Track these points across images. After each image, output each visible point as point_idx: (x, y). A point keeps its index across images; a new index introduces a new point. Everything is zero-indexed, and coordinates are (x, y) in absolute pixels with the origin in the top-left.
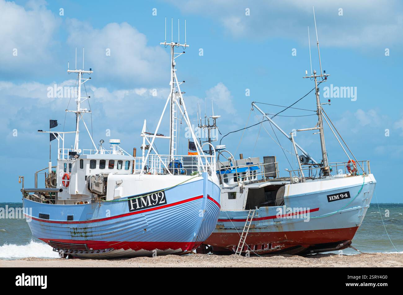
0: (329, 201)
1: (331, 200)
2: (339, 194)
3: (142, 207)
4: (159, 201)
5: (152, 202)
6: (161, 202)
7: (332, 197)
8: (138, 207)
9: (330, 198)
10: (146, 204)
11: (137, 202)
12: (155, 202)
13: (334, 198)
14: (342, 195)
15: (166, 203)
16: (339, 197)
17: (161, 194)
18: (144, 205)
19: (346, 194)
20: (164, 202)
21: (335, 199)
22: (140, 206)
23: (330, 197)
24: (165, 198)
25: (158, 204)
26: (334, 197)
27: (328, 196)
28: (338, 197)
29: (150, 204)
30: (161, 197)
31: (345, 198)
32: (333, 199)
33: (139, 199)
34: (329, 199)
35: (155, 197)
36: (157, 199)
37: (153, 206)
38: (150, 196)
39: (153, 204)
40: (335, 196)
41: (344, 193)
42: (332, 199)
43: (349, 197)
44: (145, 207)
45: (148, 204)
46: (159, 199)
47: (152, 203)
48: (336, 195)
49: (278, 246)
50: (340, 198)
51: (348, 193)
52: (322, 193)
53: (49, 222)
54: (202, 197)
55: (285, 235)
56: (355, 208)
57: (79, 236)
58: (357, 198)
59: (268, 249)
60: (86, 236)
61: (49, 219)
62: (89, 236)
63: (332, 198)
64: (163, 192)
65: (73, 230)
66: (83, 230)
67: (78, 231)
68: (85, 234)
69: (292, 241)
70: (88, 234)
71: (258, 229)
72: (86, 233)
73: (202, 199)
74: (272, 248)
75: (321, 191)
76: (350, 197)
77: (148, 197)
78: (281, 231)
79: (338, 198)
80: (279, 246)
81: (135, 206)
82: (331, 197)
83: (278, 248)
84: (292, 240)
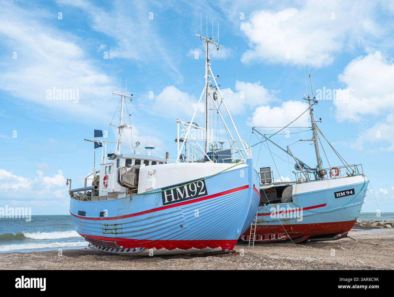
0: (336, 197)
2: (345, 191)
3: (178, 199)
4: (198, 192)
5: (190, 193)
6: (200, 193)
7: (339, 194)
8: (173, 199)
9: (337, 195)
10: (182, 196)
11: (172, 194)
12: (193, 193)
13: (340, 195)
14: (348, 192)
15: (206, 193)
16: (346, 193)
17: (200, 184)
18: (180, 197)
19: (351, 191)
20: (204, 193)
22: (176, 198)
23: (337, 194)
24: (205, 188)
25: (197, 195)
26: (340, 194)
27: (335, 193)
28: (344, 194)
29: (187, 196)
30: (201, 188)
31: (350, 194)
32: (340, 196)
33: (175, 191)
34: (336, 195)
35: (193, 188)
36: (196, 189)
37: (191, 198)
38: (188, 187)
39: (192, 195)
40: (341, 193)
41: (349, 191)
43: (354, 193)
44: (181, 200)
45: (185, 195)
46: (199, 190)
47: (189, 195)
48: (342, 192)
49: (283, 237)
50: (346, 195)
51: (353, 190)
53: (84, 218)
54: (247, 187)
55: (292, 227)
56: (357, 203)
57: (109, 232)
58: (359, 195)
59: (275, 239)
60: (117, 233)
61: (85, 216)
62: (118, 233)
63: (339, 195)
64: (203, 181)
65: (104, 227)
66: (113, 227)
67: (110, 227)
68: (115, 231)
69: (297, 232)
70: (118, 231)
71: (266, 222)
72: (116, 229)
73: (247, 189)
74: (279, 239)
75: (329, 189)
77: (186, 187)
78: (288, 224)
80: (285, 237)
81: (170, 198)
82: (338, 194)
83: (283, 238)
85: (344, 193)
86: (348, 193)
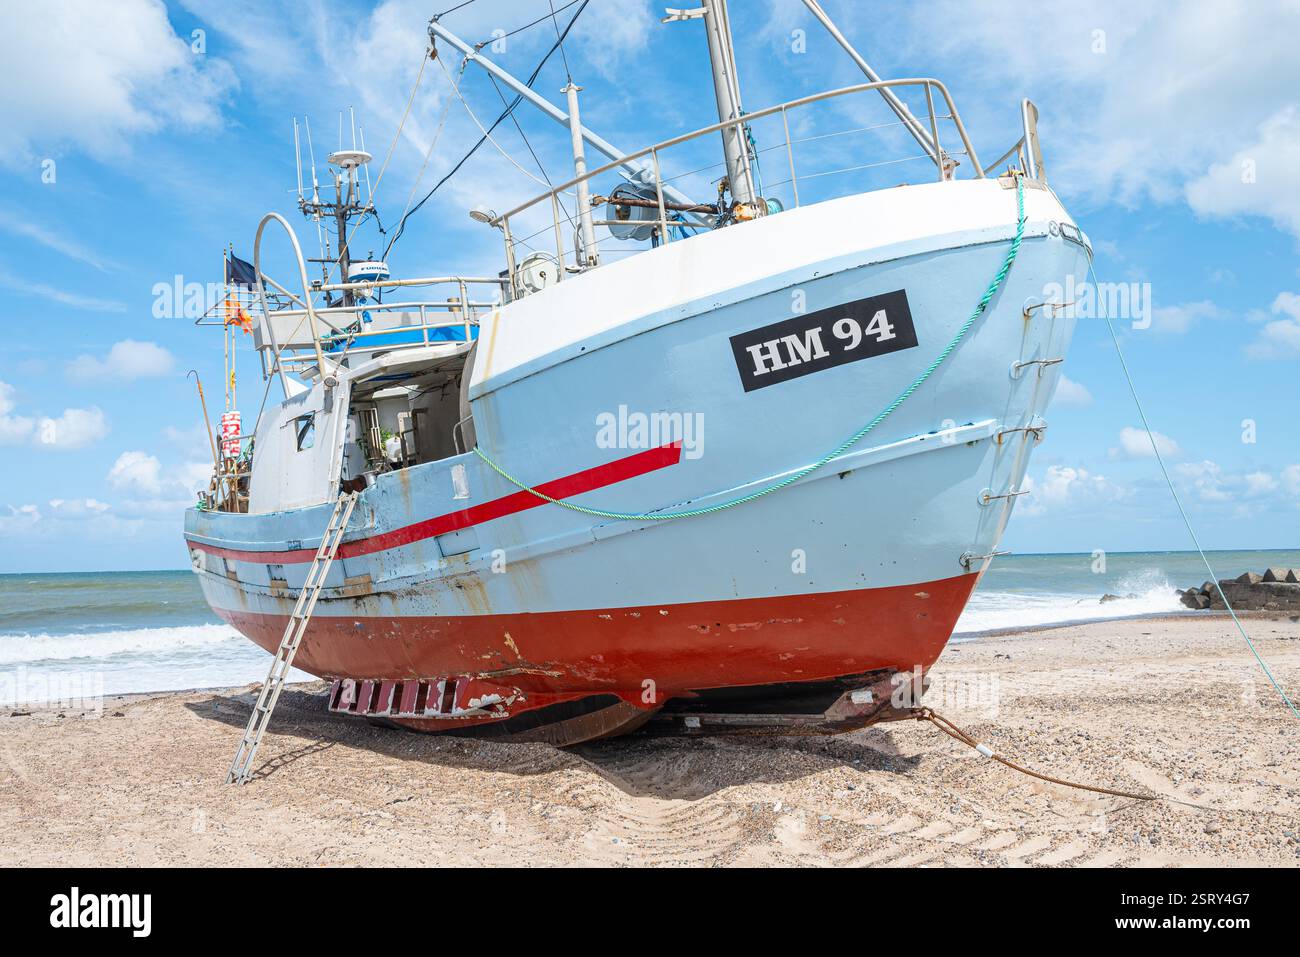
0: (751, 382)
1: (761, 370)
2: (824, 319)
7: (772, 345)
9: (759, 360)
13: (785, 357)
14: (846, 328)
16: (828, 339)
19: (881, 316)
21: (794, 362)
23: (754, 350)
26: (782, 348)
27: (740, 344)
28: (817, 344)
31: (871, 347)
32: (778, 365)
34: (745, 364)
40: (792, 340)
41: (862, 311)
42: (768, 363)
43: (905, 337)
48: (798, 326)
49: (487, 699)
50: (838, 354)
51: (896, 305)
52: (688, 322)
55: (507, 636)
58: (970, 347)
59: (439, 712)
63: (774, 354)
69: (556, 674)
71: (386, 599)
74: (457, 711)
75: (683, 308)
76: (914, 343)
78: (483, 611)
79: (821, 353)
80: (494, 698)
82: (765, 351)
83: (491, 707)
84: (553, 668)
85: (813, 334)
86: (852, 332)
